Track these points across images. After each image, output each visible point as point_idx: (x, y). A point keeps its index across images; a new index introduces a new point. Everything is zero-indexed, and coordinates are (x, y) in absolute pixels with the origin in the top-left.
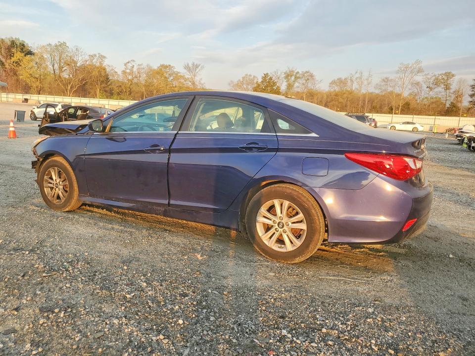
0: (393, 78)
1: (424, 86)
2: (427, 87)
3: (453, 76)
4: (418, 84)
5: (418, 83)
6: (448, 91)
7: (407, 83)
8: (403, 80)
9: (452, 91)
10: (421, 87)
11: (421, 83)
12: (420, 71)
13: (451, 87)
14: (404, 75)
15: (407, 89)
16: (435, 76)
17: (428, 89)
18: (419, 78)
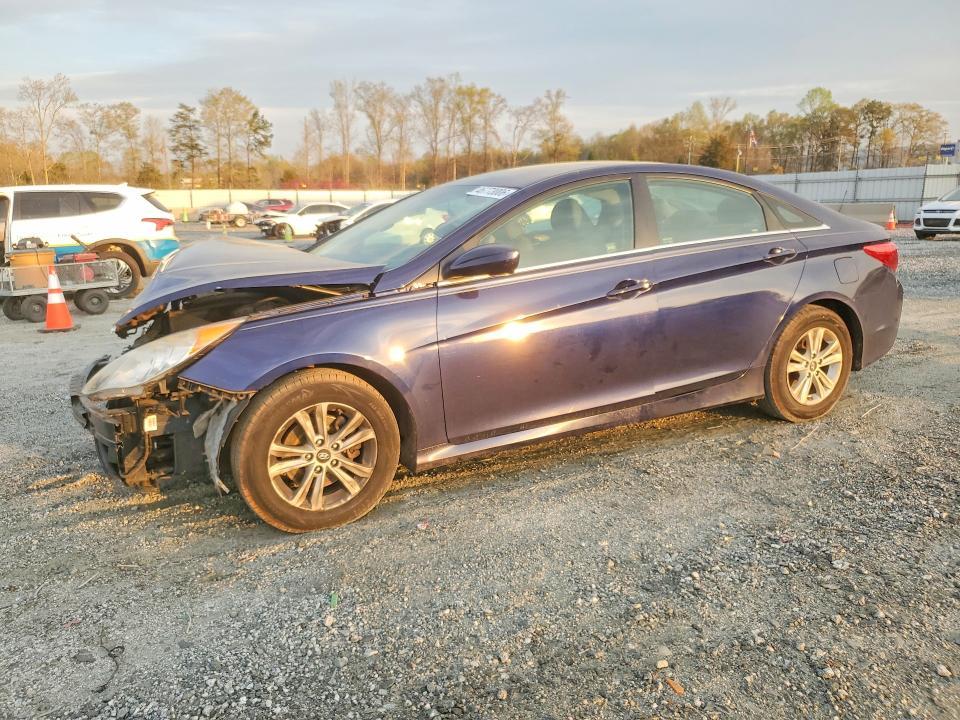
0: (15, 110)
1: (86, 130)
2: (92, 133)
3: (136, 111)
4: (71, 124)
5: (73, 122)
6: (132, 141)
7: (47, 121)
8: (37, 115)
9: (139, 140)
10: (79, 132)
11: (78, 122)
12: (69, 98)
13: (138, 133)
14: (36, 103)
15: (51, 136)
16: (101, 109)
17: (93, 136)
18: (71, 112)
